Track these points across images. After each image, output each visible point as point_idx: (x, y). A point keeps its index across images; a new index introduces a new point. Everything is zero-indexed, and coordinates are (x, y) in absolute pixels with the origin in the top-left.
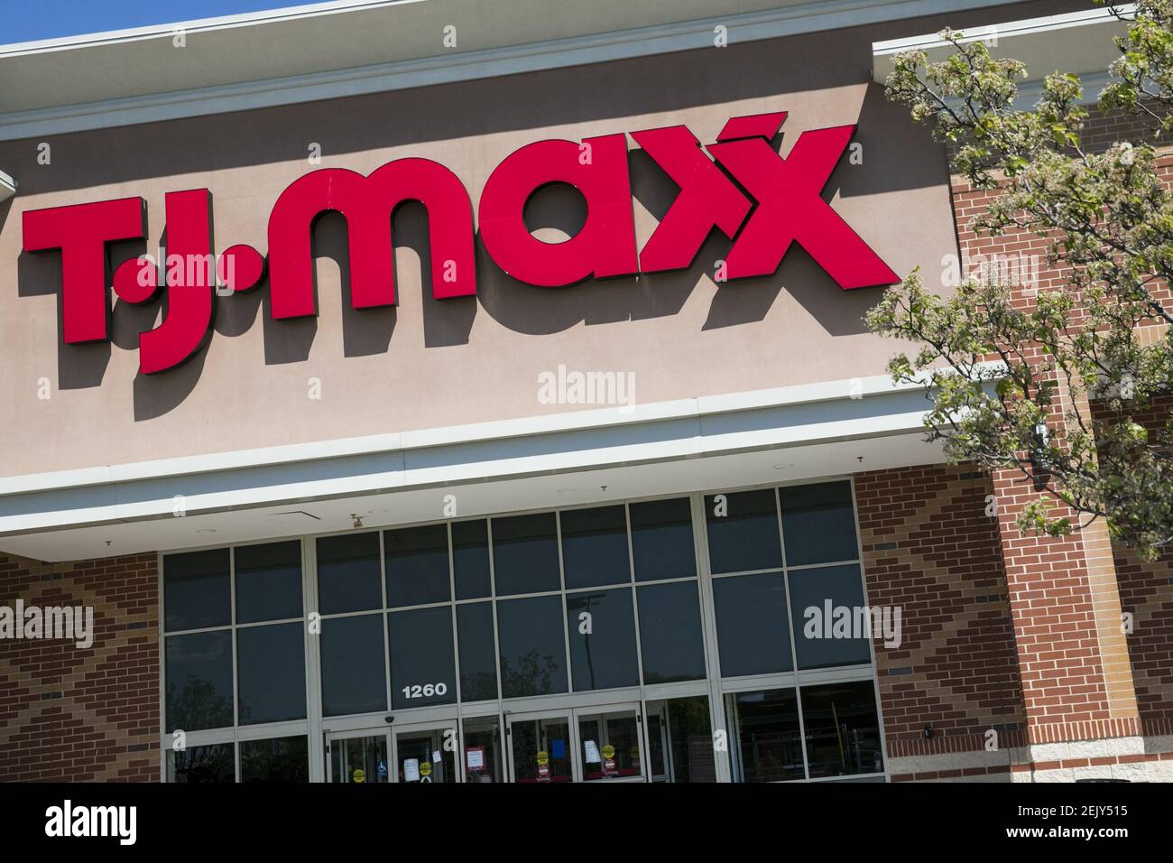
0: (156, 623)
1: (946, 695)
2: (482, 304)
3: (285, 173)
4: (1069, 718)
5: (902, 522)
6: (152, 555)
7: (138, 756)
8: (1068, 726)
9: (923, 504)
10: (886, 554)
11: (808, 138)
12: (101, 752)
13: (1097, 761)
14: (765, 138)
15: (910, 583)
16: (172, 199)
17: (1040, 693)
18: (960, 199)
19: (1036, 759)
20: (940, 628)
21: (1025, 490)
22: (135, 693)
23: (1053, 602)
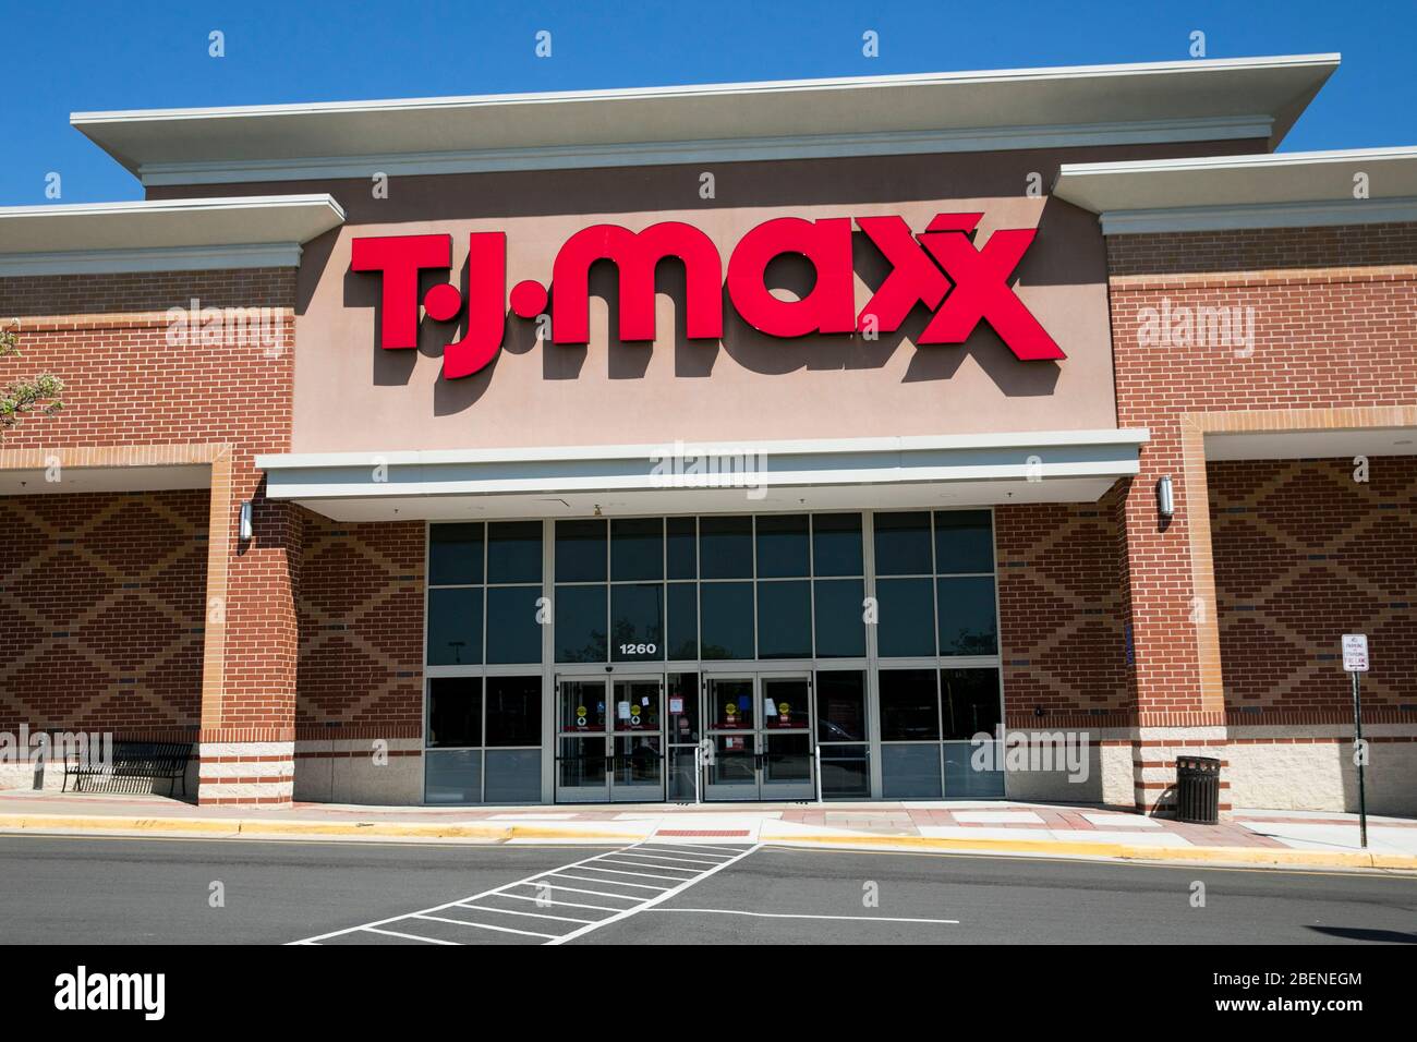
0: (423, 578)
1: (1055, 684)
2: (724, 346)
3: (571, 225)
4: (1170, 709)
5: (1030, 546)
6: (421, 523)
7: (405, 681)
8: (1170, 715)
9: (1048, 534)
10: (1016, 571)
11: (1000, 236)
12: (375, 675)
13: (1190, 743)
14: (965, 232)
15: (1033, 594)
16: (476, 238)
17: (1150, 688)
18: (1115, 296)
19: (1143, 739)
20: (1054, 631)
21: (1151, 531)
22: (404, 632)
23: (1166, 619)
